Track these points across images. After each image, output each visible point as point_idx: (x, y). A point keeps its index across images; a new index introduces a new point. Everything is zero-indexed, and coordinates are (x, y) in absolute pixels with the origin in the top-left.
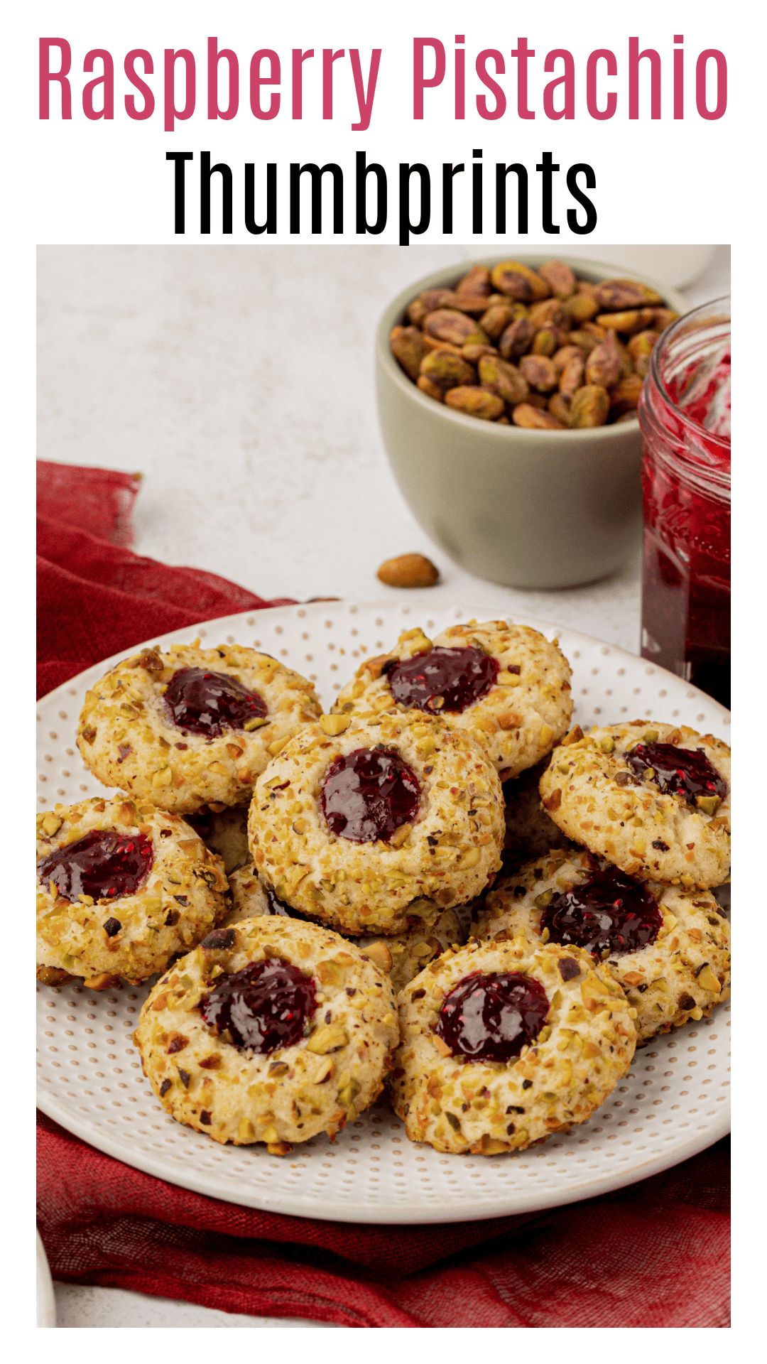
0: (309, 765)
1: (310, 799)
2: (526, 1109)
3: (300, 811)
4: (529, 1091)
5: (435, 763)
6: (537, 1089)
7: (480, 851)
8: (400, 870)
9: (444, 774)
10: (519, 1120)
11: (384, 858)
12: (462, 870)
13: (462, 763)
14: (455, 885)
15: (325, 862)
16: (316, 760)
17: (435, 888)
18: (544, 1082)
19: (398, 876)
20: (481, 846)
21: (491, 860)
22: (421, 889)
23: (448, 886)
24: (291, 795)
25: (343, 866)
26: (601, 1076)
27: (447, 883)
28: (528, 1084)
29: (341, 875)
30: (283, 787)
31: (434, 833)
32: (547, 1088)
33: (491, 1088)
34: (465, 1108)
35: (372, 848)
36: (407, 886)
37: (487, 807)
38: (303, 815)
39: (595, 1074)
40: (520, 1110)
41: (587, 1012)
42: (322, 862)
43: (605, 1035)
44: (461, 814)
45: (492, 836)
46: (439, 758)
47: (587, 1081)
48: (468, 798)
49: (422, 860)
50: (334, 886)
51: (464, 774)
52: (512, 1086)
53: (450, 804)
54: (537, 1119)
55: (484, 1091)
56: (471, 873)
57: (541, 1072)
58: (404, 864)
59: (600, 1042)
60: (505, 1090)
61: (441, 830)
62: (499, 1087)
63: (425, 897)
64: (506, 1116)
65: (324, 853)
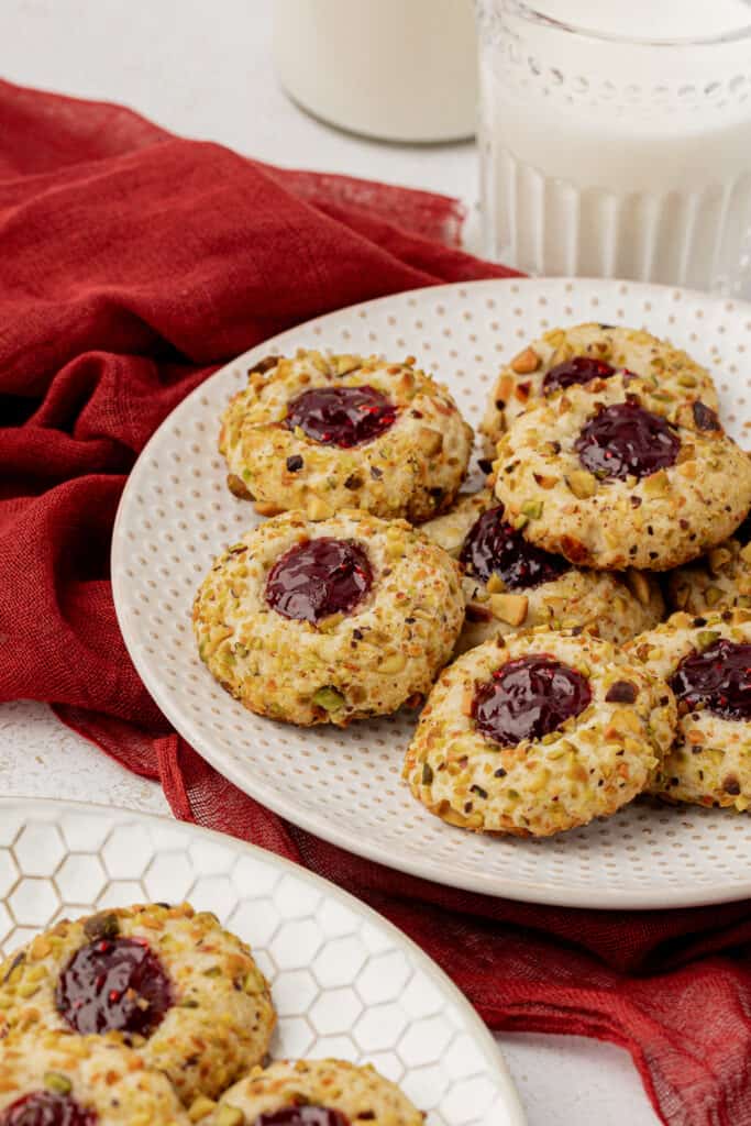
0: (271, 537)
1: (259, 568)
2: (489, 797)
3: (244, 575)
4: (499, 780)
5: (395, 567)
6: (507, 782)
7: (405, 662)
8: (316, 654)
9: (399, 579)
10: (478, 802)
11: (303, 638)
12: (380, 673)
13: (423, 574)
14: (368, 686)
15: (248, 627)
16: (280, 535)
17: (346, 681)
18: (517, 780)
19: (312, 658)
20: (409, 657)
21: (415, 674)
22: (330, 678)
23: (360, 684)
24: (242, 560)
25: (262, 635)
26: (574, 801)
27: (361, 681)
28: (501, 774)
29: (257, 644)
30: (239, 552)
31: (362, 628)
32: (516, 787)
33: (471, 761)
34: (442, 767)
35: (296, 626)
36: (317, 671)
37: (429, 620)
38: (245, 581)
39: (569, 796)
40: (483, 794)
41: (601, 738)
42: (244, 626)
43: (602, 768)
44: (398, 618)
45: (423, 651)
46: (400, 565)
47: (556, 799)
48: (412, 606)
49: (340, 649)
50: (247, 652)
51: (420, 585)
52: (488, 768)
53: (391, 606)
54: (495, 810)
55: (464, 760)
56: (389, 680)
57: (521, 769)
58: (321, 649)
59: (592, 771)
60: (481, 769)
61: (372, 626)
62: (479, 764)
63: (334, 689)
64: (470, 793)
65: (250, 619)
